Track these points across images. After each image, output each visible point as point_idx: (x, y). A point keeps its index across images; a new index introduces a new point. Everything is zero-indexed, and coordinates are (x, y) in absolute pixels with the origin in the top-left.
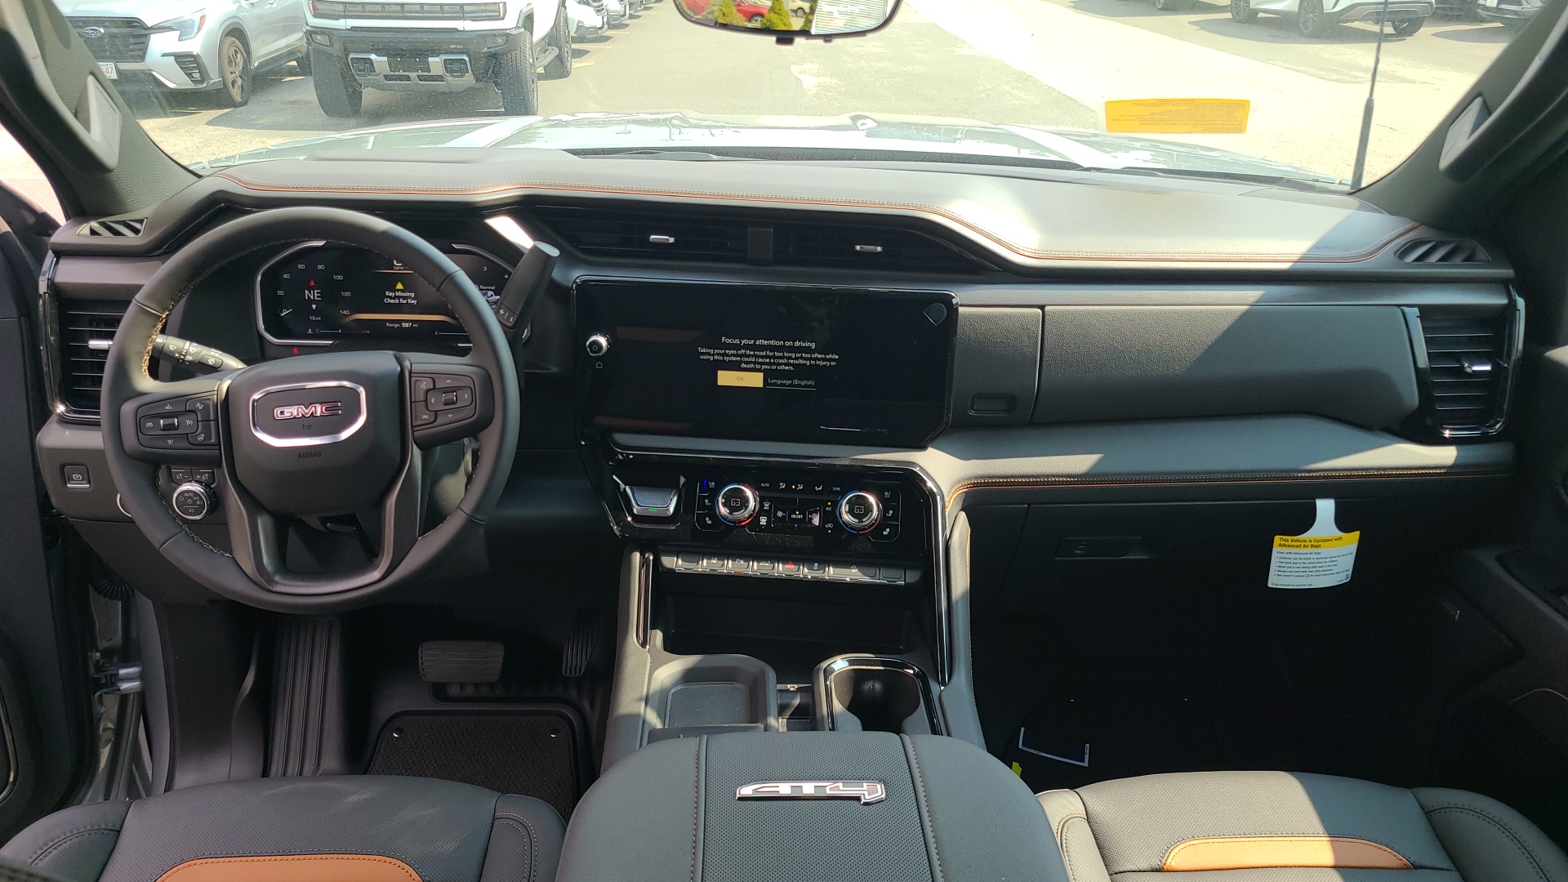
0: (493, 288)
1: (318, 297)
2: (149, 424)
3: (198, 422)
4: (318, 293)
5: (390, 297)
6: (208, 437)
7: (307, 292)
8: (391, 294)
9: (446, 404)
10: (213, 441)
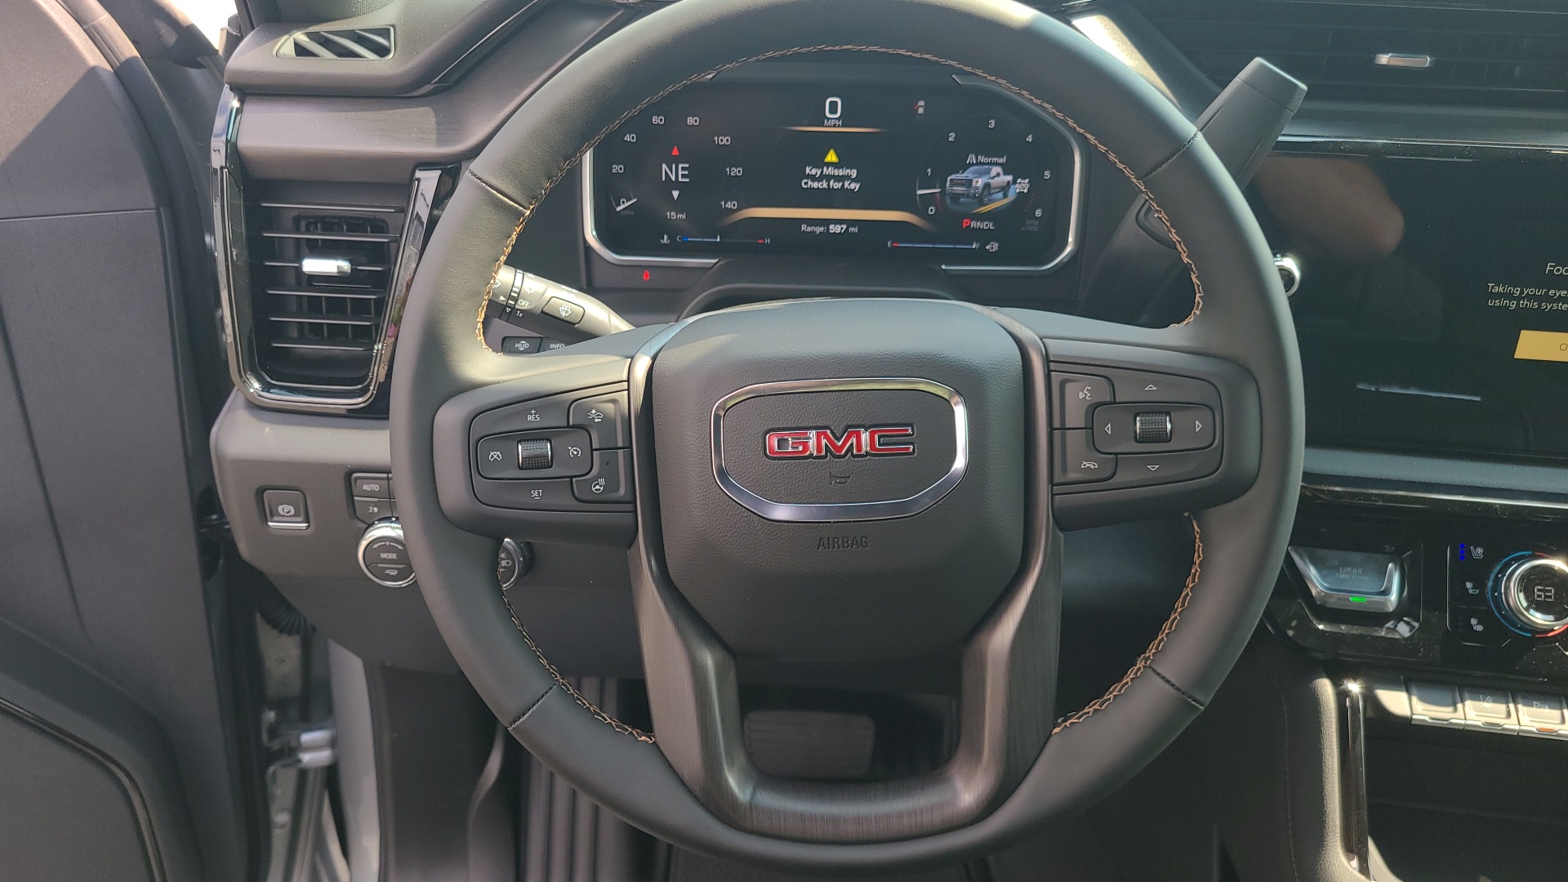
0: (1001, 161)
1: (683, 176)
2: (495, 455)
3: (592, 450)
4: (683, 169)
5: (813, 178)
6: (612, 485)
7: (664, 166)
8: (814, 171)
9: (1140, 440)
10: (622, 491)
